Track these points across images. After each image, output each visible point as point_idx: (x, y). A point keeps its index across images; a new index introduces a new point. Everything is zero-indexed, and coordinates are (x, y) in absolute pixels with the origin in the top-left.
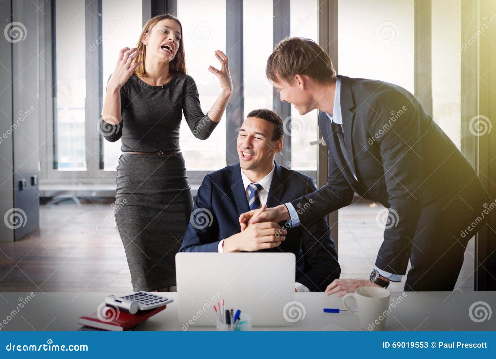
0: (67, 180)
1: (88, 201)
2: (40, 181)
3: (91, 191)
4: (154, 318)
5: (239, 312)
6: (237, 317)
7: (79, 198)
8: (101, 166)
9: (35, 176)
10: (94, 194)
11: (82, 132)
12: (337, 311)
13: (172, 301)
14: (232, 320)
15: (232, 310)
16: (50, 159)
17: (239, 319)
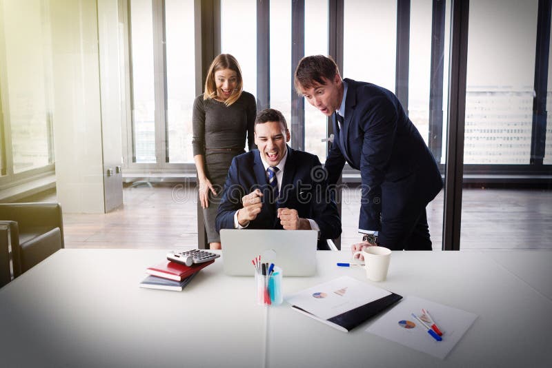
0: (143, 170)
1: (158, 185)
2: (123, 171)
3: (160, 178)
4: (205, 269)
5: (273, 265)
6: (271, 270)
7: (152, 183)
8: (167, 160)
9: (119, 166)
10: (162, 180)
11: (153, 139)
12: (347, 265)
13: (219, 256)
14: (267, 272)
15: (267, 264)
16: (131, 156)
17: (273, 271)
